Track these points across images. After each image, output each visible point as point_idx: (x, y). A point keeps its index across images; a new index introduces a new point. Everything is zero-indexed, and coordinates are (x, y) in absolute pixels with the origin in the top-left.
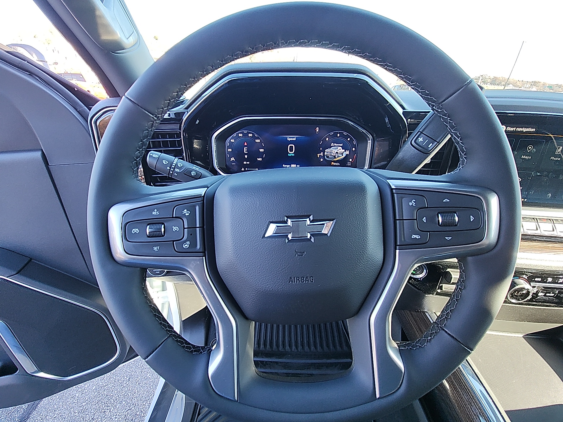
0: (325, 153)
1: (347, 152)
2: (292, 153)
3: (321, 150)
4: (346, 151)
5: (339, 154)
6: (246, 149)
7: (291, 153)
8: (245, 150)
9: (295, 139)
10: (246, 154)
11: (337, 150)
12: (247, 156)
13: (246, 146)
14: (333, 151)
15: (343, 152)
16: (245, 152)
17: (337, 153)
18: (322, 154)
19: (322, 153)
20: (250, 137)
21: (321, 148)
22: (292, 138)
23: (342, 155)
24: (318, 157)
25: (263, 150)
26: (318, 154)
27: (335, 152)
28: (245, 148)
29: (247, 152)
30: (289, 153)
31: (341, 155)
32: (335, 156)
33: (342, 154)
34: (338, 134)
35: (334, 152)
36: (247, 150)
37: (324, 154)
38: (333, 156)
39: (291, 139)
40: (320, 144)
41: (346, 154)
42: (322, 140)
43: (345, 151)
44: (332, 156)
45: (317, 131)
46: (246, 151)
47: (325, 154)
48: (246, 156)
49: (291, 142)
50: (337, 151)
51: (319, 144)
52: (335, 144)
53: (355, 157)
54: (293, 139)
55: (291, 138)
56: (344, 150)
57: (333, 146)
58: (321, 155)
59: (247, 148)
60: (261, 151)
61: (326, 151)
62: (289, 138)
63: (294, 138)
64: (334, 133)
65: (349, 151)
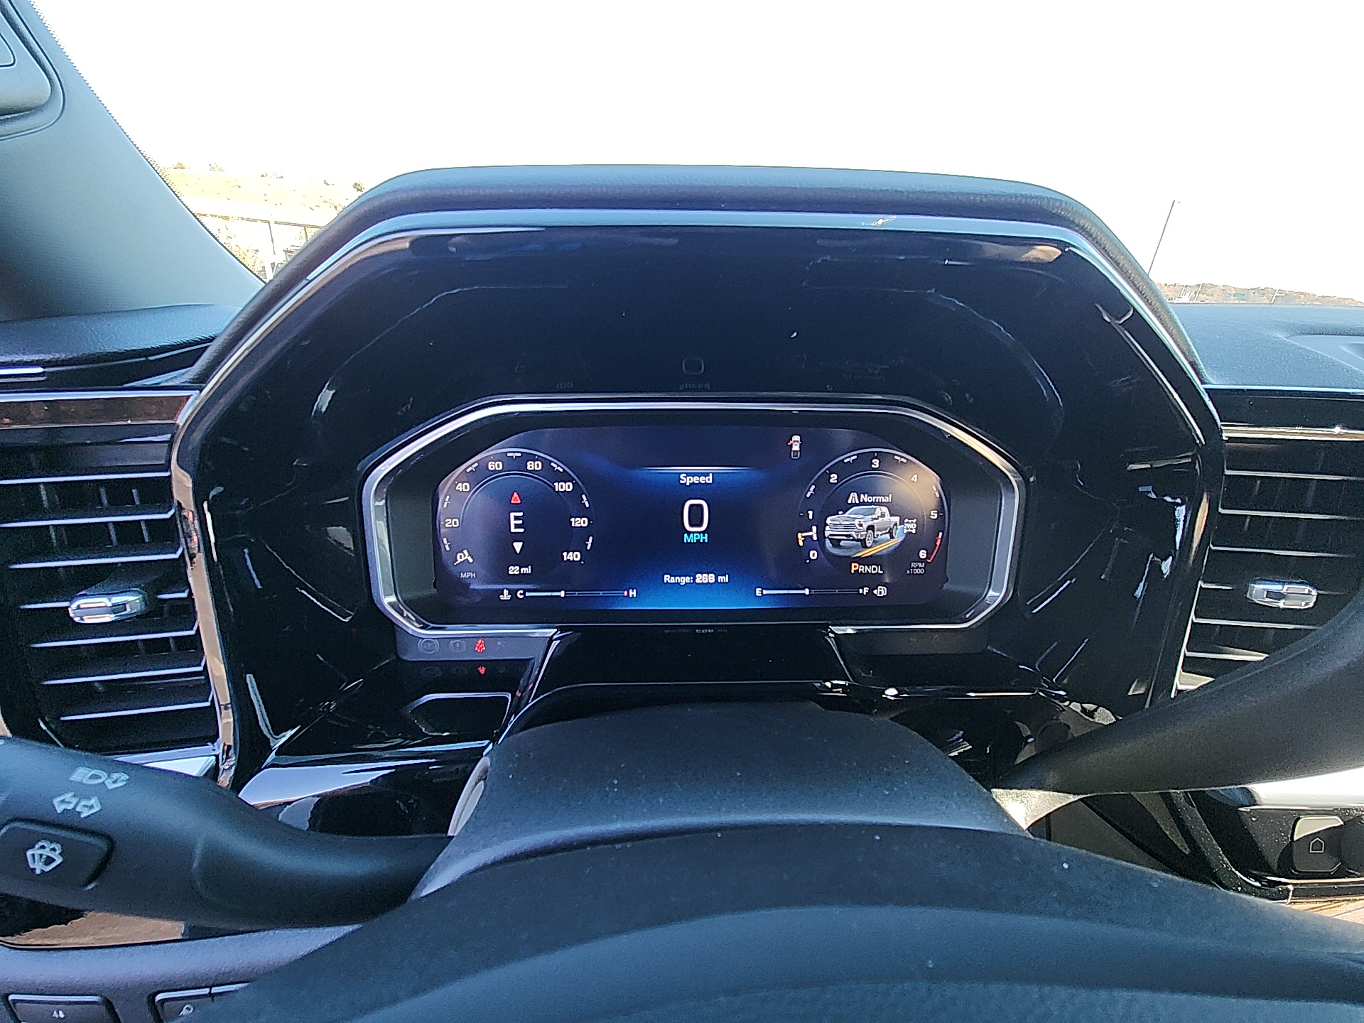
0: (827, 528)
1: (909, 525)
2: (699, 533)
3: (811, 517)
4: (906, 520)
5: (879, 533)
6: (516, 518)
7: (694, 533)
8: (513, 522)
9: (709, 480)
10: (517, 537)
11: (873, 519)
12: (521, 544)
13: (516, 508)
14: (856, 522)
15: (896, 524)
16: (513, 530)
17: (871, 528)
18: (813, 533)
19: (814, 528)
20: (530, 471)
21: (811, 513)
22: (699, 475)
23: (892, 537)
24: (801, 544)
25: (586, 520)
26: (799, 535)
27: (865, 526)
28: (512, 515)
29: (522, 530)
30: (689, 533)
31: (888, 536)
32: (865, 539)
33: (890, 532)
34: (876, 458)
35: (861, 525)
36: (520, 522)
37: (821, 533)
38: (858, 540)
39: (696, 480)
40: (808, 495)
41: (905, 531)
42: (813, 481)
43: (902, 523)
44: (854, 540)
45: (796, 448)
46: (517, 526)
47: (827, 534)
48: (518, 546)
49: (696, 491)
50: (870, 523)
51: (803, 496)
52: (862, 496)
53: (938, 543)
54: (702, 480)
55: (693, 475)
56: (897, 519)
57: (856, 505)
58: (811, 537)
59: (521, 514)
60: (577, 525)
61: (829, 521)
62: (688, 475)
63: (706, 475)
64: (857, 455)
65: (915, 521)
